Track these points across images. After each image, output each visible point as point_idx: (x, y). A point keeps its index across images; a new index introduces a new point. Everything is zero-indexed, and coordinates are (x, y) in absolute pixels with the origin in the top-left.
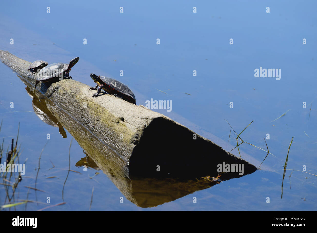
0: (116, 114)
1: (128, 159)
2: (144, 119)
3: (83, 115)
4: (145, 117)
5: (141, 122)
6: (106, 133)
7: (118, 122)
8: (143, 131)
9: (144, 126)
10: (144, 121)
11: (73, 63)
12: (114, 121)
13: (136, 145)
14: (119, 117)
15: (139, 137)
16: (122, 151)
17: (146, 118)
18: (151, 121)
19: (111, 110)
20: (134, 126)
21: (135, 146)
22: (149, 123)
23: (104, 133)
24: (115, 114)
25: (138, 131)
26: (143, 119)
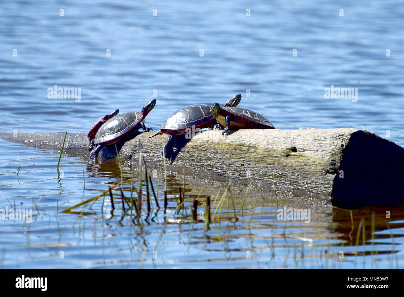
0: (278, 147)
1: (329, 195)
2: (338, 138)
3: (210, 166)
4: (338, 135)
5: (333, 143)
6: (269, 175)
7: (288, 156)
8: (341, 153)
9: (341, 147)
10: (338, 140)
11: (148, 109)
12: (278, 156)
13: (336, 174)
14: (285, 148)
15: (337, 163)
16: (311, 189)
17: (340, 135)
18: (349, 138)
19: (265, 144)
20: (323, 151)
21: (336, 176)
22: (347, 141)
23: (264, 176)
24: (276, 146)
25: (333, 155)
26: (335, 138)
